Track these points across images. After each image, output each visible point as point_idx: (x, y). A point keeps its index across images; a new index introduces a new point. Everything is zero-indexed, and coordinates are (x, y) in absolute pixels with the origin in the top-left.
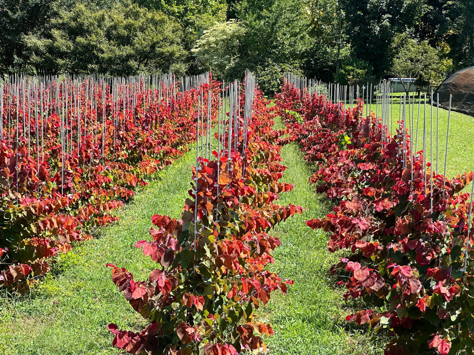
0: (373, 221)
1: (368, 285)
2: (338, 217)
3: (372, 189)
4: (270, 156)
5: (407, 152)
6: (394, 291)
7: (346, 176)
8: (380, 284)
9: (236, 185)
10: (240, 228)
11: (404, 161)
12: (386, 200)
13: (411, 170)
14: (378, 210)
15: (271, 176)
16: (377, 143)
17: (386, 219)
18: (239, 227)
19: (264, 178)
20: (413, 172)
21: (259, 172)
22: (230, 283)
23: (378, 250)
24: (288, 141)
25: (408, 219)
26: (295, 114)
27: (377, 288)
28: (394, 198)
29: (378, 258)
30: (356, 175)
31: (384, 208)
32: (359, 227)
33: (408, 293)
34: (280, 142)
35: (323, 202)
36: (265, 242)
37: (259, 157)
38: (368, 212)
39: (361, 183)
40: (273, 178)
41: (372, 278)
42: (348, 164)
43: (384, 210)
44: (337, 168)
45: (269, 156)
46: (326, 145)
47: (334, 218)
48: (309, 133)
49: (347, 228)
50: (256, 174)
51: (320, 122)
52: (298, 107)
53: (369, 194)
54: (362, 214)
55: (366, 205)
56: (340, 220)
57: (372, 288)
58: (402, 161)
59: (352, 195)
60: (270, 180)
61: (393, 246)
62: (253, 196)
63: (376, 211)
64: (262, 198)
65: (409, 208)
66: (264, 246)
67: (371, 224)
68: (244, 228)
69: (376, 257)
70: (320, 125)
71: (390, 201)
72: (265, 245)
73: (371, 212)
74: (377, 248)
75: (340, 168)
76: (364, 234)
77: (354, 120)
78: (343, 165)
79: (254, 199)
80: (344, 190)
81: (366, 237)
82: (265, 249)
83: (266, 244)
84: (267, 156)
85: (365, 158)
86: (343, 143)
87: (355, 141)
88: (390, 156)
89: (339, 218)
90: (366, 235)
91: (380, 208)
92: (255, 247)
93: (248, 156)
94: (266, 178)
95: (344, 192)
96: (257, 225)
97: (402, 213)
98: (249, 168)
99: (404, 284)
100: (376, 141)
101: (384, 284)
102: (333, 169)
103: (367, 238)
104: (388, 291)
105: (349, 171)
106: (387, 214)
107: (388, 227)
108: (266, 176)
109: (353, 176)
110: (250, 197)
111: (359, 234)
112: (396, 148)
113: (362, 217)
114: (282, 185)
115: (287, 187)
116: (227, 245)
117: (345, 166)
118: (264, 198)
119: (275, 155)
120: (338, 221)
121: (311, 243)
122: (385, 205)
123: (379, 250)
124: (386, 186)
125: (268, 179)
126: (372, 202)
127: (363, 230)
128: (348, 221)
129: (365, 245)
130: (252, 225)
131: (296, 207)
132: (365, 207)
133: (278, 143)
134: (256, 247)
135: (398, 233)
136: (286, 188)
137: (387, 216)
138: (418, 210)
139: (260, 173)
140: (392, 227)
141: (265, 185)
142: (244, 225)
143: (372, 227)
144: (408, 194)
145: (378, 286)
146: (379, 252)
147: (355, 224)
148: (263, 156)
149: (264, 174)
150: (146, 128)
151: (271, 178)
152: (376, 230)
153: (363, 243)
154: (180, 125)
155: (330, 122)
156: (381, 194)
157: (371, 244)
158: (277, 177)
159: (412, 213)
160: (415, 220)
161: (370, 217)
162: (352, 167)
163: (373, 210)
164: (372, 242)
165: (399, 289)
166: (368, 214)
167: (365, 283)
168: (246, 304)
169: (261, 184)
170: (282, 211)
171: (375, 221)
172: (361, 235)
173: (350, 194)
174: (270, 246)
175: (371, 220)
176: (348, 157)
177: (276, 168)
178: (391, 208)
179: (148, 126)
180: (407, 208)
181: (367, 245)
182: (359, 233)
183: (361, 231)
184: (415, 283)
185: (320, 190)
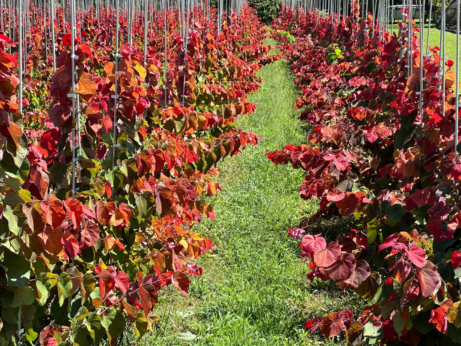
0: (361, 156)
1: (340, 277)
2: (303, 149)
3: (362, 110)
4: (236, 72)
5: (413, 52)
6: (388, 288)
7: (334, 96)
8: (363, 274)
9: (128, 98)
10: (130, 170)
11: (408, 67)
12: (382, 125)
13: (420, 75)
14: (370, 140)
15: (226, 94)
16: (373, 50)
17: (381, 153)
18: (128, 168)
19: (217, 96)
20: (422, 79)
21: (210, 88)
22: (69, 280)
23: (364, 204)
24: (271, 59)
25: (414, 153)
26: (286, 34)
27: (357, 281)
28: (393, 122)
29: (364, 216)
30: (346, 95)
31: (379, 137)
32: (335, 167)
33: (415, 293)
34: (261, 61)
35: (307, 131)
36: (169, 194)
37: (222, 72)
38: (354, 142)
39: (352, 104)
40: (230, 96)
41: (347, 263)
42: (335, 80)
43: (379, 139)
44: (320, 85)
45: (234, 71)
46: (315, 63)
47: (295, 150)
48: (301, 54)
49: (316, 167)
50: (205, 91)
51: (313, 41)
52: (293, 29)
53: (358, 116)
54: (346, 146)
55: (351, 131)
56: (306, 156)
57: (348, 282)
58: (406, 66)
59: (337, 120)
60: (226, 99)
61: (390, 196)
62: (183, 119)
63: (367, 142)
64: (196, 122)
65: (415, 136)
66: (168, 200)
67: (359, 160)
68: (136, 170)
69: (362, 215)
70: (312, 43)
71: (388, 126)
72: (171, 199)
73: (359, 143)
74: (361, 201)
75: (324, 85)
76: (343, 178)
77: (347, 29)
78: (329, 81)
79: (185, 124)
80: (326, 113)
81: (346, 182)
82: (171, 205)
83: (172, 197)
84: (232, 71)
85: (357, 71)
86: (333, 57)
87: (348, 54)
88: (388, 61)
89: (303, 152)
90: (346, 179)
91: (373, 137)
92: (153, 202)
93: (189, 64)
94: (220, 96)
95: (325, 115)
96: (156, 164)
97: (405, 143)
98: (191, 82)
99: (409, 277)
100: (371, 49)
101: (369, 274)
102: (315, 86)
103: (348, 184)
104: (377, 286)
105: (337, 89)
106: (383, 144)
107: (383, 164)
108: (220, 93)
109: (341, 95)
110: (178, 119)
111: (335, 177)
112: (398, 49)
113: (345, 149)
114: (240, 105)
115: (247, 106)
116: (51, 209)
117: (331, 82)
118: (200, 122)
119: (242, 71)
120: (301, 156)
121: (281, 185)
122: (380, 132)
123: (366, 204)
124: (382, 105)
125: (222, 98)
126: (362, 128)
127: (341, 172)
128: (317, 157)
129: (341, 197)
130: (149, 164)
131: (249, 135)
132: (349, 135)
133: (259, 61)
134: (155, 203)
135: (399, 176)
136: (246, 109)
137: (383, 147)
138: (430, 139)
139: (212, 89)
140: (389, 165)
141: (218, 106)
142: (135, 165)
143: (360, 164)
144: (415, 113)
145: (358, 278)
146: (366, 208)
147: (328, 162)
148: (227, 72)
149: (216, 91)
150: (101, 44)
151: (227, 97)
152: (366, 169)
153: (339, 193)
154: (151, 44)
155: (322, 39)
156: (375, 116)
157: (353, 195)
158: (235, 95)
159: (420, 143)
160: (426, 154)
161: (357, 150)
162: (340, 84)
163: (361, 139)
164: (355, 191)
165: (399, 285)
166: (354, 146)
167: (334, 273)
168: (112, 313)
169: (212, 104)
170: (228, 141)
171: (365, 155)
172: (338, 179)
173: (335, 118)
174: (179, 201)
175: (359, 154)
176: (338, 73)
177: (242, 86)
178: (389, 137)
179: (103, 41)
180: (412, 135)
181: (346, 196)
182: (335, 175)
183: (339, 173)
184: (429, 278)
185: (304, 117)
